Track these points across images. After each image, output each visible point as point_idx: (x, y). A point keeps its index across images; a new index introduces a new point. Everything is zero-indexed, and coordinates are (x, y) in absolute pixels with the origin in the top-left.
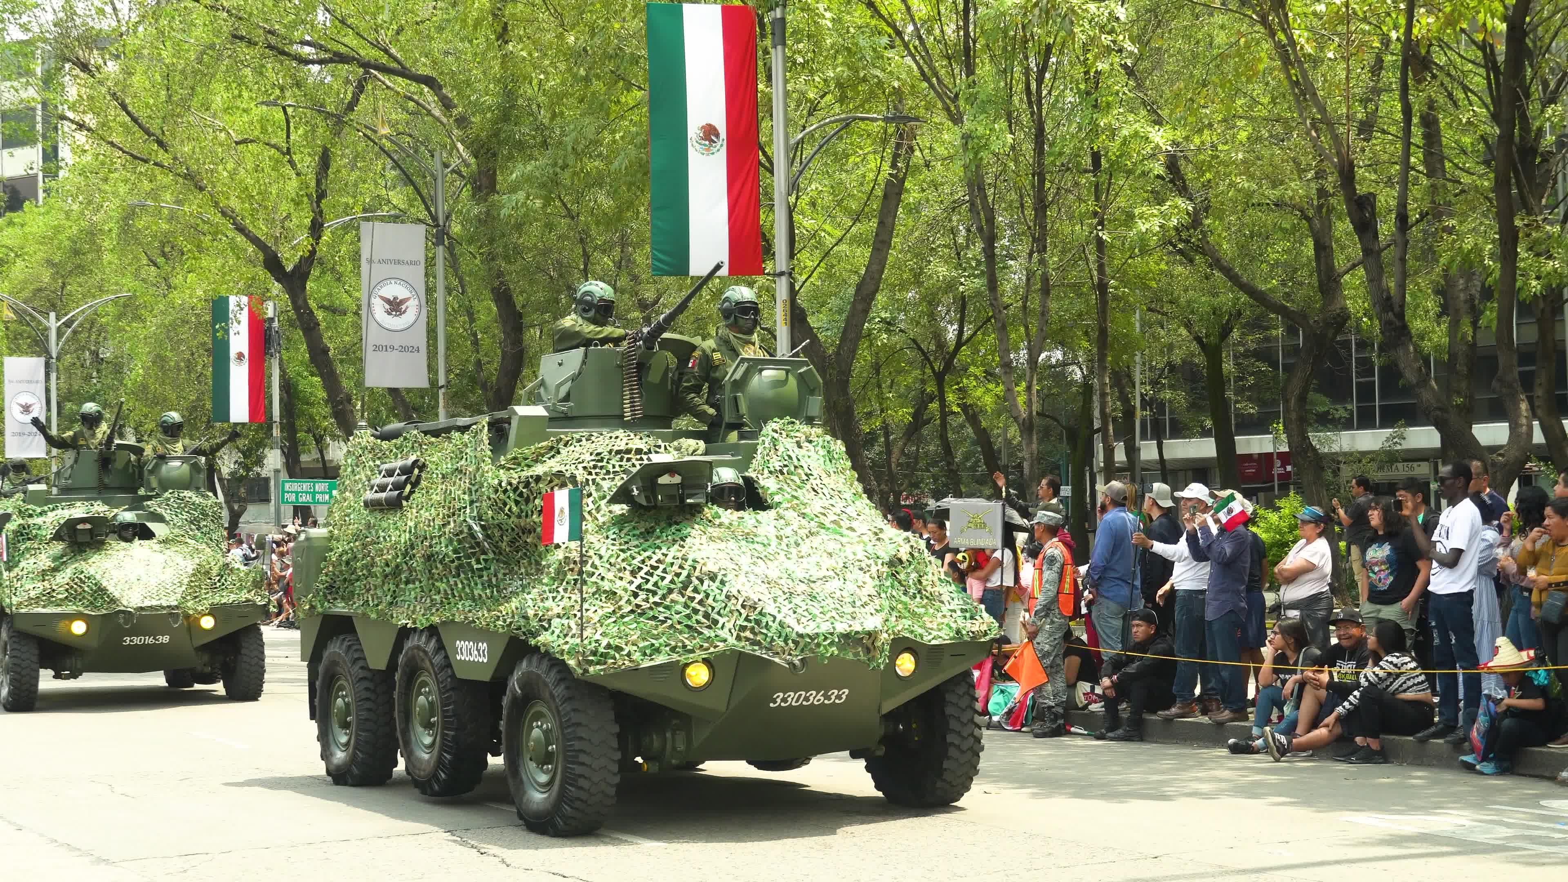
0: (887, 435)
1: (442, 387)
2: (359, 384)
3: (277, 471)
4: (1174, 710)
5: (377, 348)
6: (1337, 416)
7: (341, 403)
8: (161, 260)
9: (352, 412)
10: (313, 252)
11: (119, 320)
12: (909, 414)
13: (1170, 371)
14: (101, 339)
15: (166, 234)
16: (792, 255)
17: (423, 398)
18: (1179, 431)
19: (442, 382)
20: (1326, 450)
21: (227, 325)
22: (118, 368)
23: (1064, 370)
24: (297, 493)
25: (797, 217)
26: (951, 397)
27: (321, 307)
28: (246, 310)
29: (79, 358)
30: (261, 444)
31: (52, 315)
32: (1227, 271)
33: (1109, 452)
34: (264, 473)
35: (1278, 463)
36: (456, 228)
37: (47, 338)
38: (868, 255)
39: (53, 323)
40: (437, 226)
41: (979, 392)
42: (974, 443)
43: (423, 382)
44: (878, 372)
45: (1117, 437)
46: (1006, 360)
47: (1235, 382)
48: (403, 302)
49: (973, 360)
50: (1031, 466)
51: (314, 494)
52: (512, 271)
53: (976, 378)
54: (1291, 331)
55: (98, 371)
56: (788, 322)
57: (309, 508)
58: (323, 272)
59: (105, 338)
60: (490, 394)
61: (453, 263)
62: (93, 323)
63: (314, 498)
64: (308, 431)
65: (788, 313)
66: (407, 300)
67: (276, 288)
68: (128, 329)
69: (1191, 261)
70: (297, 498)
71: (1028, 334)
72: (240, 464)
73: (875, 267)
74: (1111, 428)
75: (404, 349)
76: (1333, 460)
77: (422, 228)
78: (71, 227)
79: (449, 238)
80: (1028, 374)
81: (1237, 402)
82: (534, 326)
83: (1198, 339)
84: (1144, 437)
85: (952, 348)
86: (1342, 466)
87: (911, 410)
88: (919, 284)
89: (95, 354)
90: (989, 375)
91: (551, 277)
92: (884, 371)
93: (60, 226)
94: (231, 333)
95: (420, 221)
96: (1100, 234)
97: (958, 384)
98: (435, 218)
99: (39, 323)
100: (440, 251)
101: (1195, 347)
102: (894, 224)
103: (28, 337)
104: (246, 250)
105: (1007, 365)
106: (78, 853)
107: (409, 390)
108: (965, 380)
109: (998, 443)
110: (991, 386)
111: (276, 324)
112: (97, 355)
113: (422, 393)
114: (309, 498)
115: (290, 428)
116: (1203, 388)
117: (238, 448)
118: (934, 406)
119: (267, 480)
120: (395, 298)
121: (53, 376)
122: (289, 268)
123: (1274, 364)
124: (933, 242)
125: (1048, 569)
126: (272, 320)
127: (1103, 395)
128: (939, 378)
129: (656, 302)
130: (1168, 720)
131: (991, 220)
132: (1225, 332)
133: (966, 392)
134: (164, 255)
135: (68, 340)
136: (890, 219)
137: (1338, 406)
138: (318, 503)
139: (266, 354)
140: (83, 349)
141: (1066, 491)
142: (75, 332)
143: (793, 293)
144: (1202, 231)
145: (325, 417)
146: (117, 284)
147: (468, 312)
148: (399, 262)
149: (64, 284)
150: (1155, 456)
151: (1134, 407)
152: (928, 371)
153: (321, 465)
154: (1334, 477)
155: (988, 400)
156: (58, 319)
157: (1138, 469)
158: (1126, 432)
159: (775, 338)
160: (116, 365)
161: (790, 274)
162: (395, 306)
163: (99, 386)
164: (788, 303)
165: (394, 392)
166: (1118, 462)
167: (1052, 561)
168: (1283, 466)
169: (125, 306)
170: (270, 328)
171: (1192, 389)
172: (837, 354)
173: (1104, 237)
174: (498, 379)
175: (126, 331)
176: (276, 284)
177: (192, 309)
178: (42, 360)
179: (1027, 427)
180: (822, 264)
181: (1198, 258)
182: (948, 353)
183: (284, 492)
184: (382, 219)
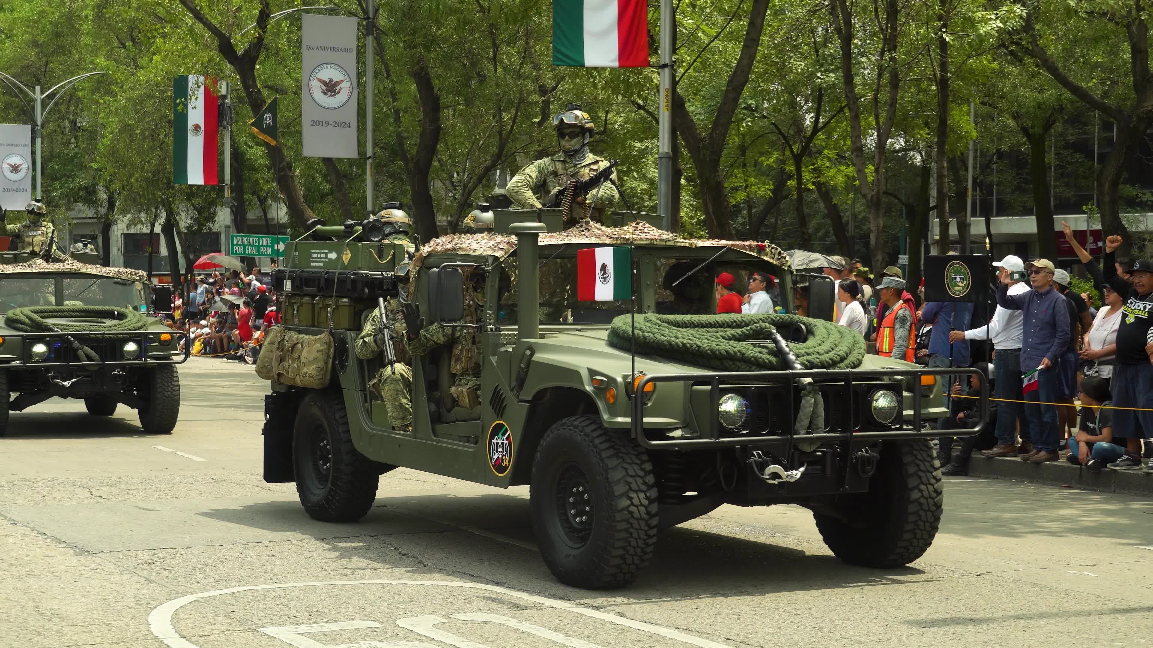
0: (750, 208)
1: (370, 157)
2: (298, 154)
3: (227, 227)
4: (995, 450)
5: (315, 123)
6: (1145, 199)
7: (283, 169)
8: (129, 44)
9: (292, 177)
10: (260, 39)
11: (93, 94)
12: (770, 190)
13: (999, 158)
14: (78, 110)
15: (133, 20)
16: (674, 50)
17: (351, 167)
18: (1004, 210)
19: (369, 153)
20: (1134, 229)
21: (186, 100)
22: (93, 136)
23: (906, 156)
24: (244, 246)
25: (679, 17)
26: (807, 176)
27: (267, 87)
28: (202, 87)
29: (59, 126)
30: (213, 203)
31: (38, 88)
32: (1053, 70)
33: (944, 227)
34: (215, 228)
35: (1091, 239)
36: (382, 21)
37: (33, 108)
38: (738, 51)
39: (38, 95)
40: (368, 18)
41: (831, 173)
42: (825, 216)
43: (353, 154)
44: (743, 154)
45: (952, 215)
46: (858, 145)
47: (1055, 170)
48: (337, 84)
49: (826, 144)
50: (877, 237)
51: (258, 247)
52: (432, 58)
53: (830, 159)
54: (1107, 126)
55: (76, 137)
56: (670, 108)
57: (254, 259)
58: (267, 57)
59: (82, 110)
60: (411, 166)
61: (380, 50)
62: (71, 96)
63: (258, 251)
64: (253, 194)
65: (670, 100)
66: (341, 82)
67: (228, 68)
68: (102, 101)
69: (1021, 61)
70: (244, 250)
71: (877, 123)
72: (196, 219)
73: (745, 62)
74: (947, 206)
75: (337, 124)
76: (1139, 238)
77: (354, 20)
78: (53, 13)
79: (378, 29)
80: (877, 157)
81: (1056, 187)
82: (448, 107)
83: (1025, 131)
84: (974, 215)
85: (809, 133)
86: (1147, 243)
87: (772, 187)
88: (783, 77)
89: (74, 123)
90: (840, 159)
91: (465, 65)
92: (749, 154)
93: (44, 12)
94: (190, 107)
95: (351, 14)
96: (944, 36)
97: (813, 164)
98: (365, 12)
99: (26, 95)
100: (370, 38)
101: (1022, 138)
102: (762, 26)
103: (17, 107)
104: (203, 36)
105: (858, 149)
106: (63, 545)
107: (340, 160)
108: (819, 162)
109: (846, 216)
110: (843, 168)
111: (228, 101)
112: (75, 124)
113: (351, 162)
114: (254, 251)
115: (238, 189)
116: (1027, 174)
117: (193, 205)
118: (792, 183)
119: (218, 234)
120: (331, 81)
121: (39, 141)
122: (240, 53)
123: (1089, 155)
124: (796, 41)
125: (901, 327)
126: (224, 97)
127: (940, 177)
128: (798, 159)
129: (554, 88)
130: (989, 458)
131: (848, 23)
132: (1048, 125)
133: (820, 172)
134: (133, 40)
135: (50, 111)
136: (759, 21)
137: (1145, 191)
138: (262, 255)
139: (218, 126)
140: (63, 118)
141: (904, 259)
142: (56, 104)
143: (674, 83)
144: (1032, 35)
145: (268, 182)
146: (92, 63)
147: (391, 93)
148: (334, 49)
149: (47, 62)
150: (983, 230)
151: (966, 188)
152: (788, 153)
153: (264, 223)
154: (1140, 252)
155: (840, 179)
156: (42, 93)
157: (968, 242)
158: (958, 210)
159: (658, 122)
160: (90, 132)
161: (672, 66)
162: (331, 88)
163: (77, 150)
164: (670, 92)
165: (328, 161)
166: (953, 236)
167: (904, 320)
168: (1095, 242)
169: (99, 82)
170: (223, 104)
171: (1018, 174)
172: (711, 135)
173: (947, 39)
174: (417, 152)
175: (100, 104)
176: (229, 66)
177: (157, 85)
178: (29, 127)
179: (875, 204)
180: (698, 60)
181: (1028, 60)
182: (804, 137)
183: (233, 245)
184: (319, 11)
